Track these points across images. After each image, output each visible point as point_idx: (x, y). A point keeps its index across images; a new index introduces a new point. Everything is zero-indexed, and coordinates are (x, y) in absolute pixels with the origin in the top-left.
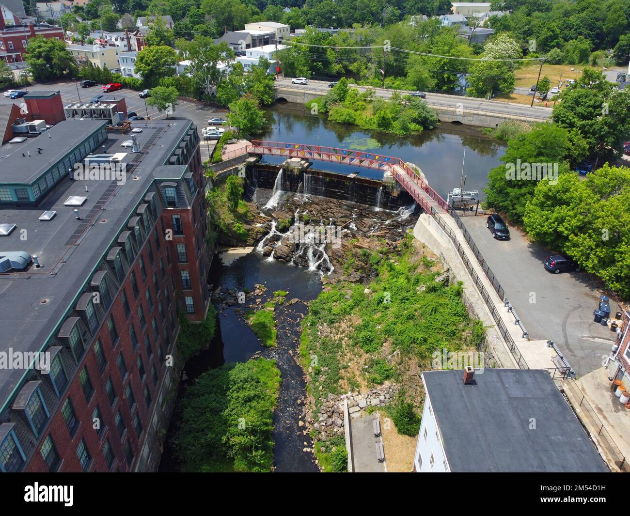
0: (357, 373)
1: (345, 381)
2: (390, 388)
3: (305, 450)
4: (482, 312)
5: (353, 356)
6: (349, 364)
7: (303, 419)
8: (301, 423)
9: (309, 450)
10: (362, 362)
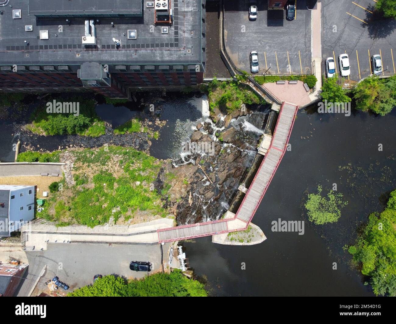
0: (84, 171)
1: (81, 165)
2: (70, 183)
3: (60, 147)
4: (68, 229)
5: (94, 170)
6: (90, 168)
7: (73, 146)
8: (71, 146)
9: (59, 148)
10: (90, 174)
